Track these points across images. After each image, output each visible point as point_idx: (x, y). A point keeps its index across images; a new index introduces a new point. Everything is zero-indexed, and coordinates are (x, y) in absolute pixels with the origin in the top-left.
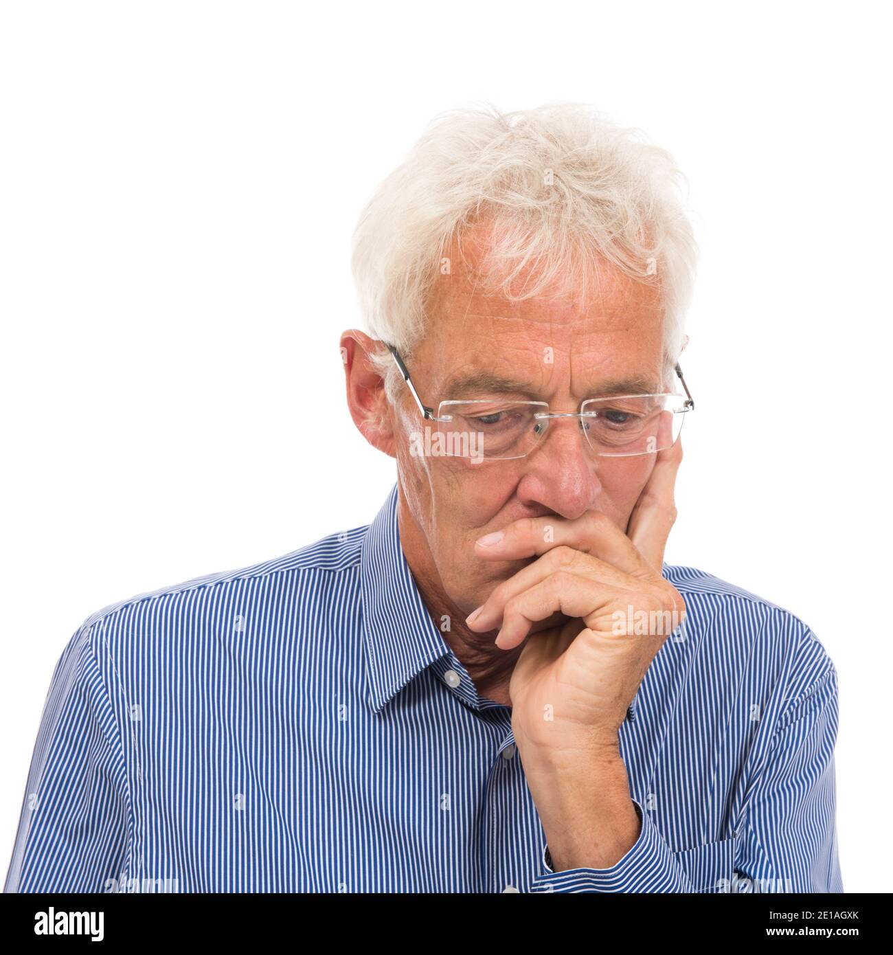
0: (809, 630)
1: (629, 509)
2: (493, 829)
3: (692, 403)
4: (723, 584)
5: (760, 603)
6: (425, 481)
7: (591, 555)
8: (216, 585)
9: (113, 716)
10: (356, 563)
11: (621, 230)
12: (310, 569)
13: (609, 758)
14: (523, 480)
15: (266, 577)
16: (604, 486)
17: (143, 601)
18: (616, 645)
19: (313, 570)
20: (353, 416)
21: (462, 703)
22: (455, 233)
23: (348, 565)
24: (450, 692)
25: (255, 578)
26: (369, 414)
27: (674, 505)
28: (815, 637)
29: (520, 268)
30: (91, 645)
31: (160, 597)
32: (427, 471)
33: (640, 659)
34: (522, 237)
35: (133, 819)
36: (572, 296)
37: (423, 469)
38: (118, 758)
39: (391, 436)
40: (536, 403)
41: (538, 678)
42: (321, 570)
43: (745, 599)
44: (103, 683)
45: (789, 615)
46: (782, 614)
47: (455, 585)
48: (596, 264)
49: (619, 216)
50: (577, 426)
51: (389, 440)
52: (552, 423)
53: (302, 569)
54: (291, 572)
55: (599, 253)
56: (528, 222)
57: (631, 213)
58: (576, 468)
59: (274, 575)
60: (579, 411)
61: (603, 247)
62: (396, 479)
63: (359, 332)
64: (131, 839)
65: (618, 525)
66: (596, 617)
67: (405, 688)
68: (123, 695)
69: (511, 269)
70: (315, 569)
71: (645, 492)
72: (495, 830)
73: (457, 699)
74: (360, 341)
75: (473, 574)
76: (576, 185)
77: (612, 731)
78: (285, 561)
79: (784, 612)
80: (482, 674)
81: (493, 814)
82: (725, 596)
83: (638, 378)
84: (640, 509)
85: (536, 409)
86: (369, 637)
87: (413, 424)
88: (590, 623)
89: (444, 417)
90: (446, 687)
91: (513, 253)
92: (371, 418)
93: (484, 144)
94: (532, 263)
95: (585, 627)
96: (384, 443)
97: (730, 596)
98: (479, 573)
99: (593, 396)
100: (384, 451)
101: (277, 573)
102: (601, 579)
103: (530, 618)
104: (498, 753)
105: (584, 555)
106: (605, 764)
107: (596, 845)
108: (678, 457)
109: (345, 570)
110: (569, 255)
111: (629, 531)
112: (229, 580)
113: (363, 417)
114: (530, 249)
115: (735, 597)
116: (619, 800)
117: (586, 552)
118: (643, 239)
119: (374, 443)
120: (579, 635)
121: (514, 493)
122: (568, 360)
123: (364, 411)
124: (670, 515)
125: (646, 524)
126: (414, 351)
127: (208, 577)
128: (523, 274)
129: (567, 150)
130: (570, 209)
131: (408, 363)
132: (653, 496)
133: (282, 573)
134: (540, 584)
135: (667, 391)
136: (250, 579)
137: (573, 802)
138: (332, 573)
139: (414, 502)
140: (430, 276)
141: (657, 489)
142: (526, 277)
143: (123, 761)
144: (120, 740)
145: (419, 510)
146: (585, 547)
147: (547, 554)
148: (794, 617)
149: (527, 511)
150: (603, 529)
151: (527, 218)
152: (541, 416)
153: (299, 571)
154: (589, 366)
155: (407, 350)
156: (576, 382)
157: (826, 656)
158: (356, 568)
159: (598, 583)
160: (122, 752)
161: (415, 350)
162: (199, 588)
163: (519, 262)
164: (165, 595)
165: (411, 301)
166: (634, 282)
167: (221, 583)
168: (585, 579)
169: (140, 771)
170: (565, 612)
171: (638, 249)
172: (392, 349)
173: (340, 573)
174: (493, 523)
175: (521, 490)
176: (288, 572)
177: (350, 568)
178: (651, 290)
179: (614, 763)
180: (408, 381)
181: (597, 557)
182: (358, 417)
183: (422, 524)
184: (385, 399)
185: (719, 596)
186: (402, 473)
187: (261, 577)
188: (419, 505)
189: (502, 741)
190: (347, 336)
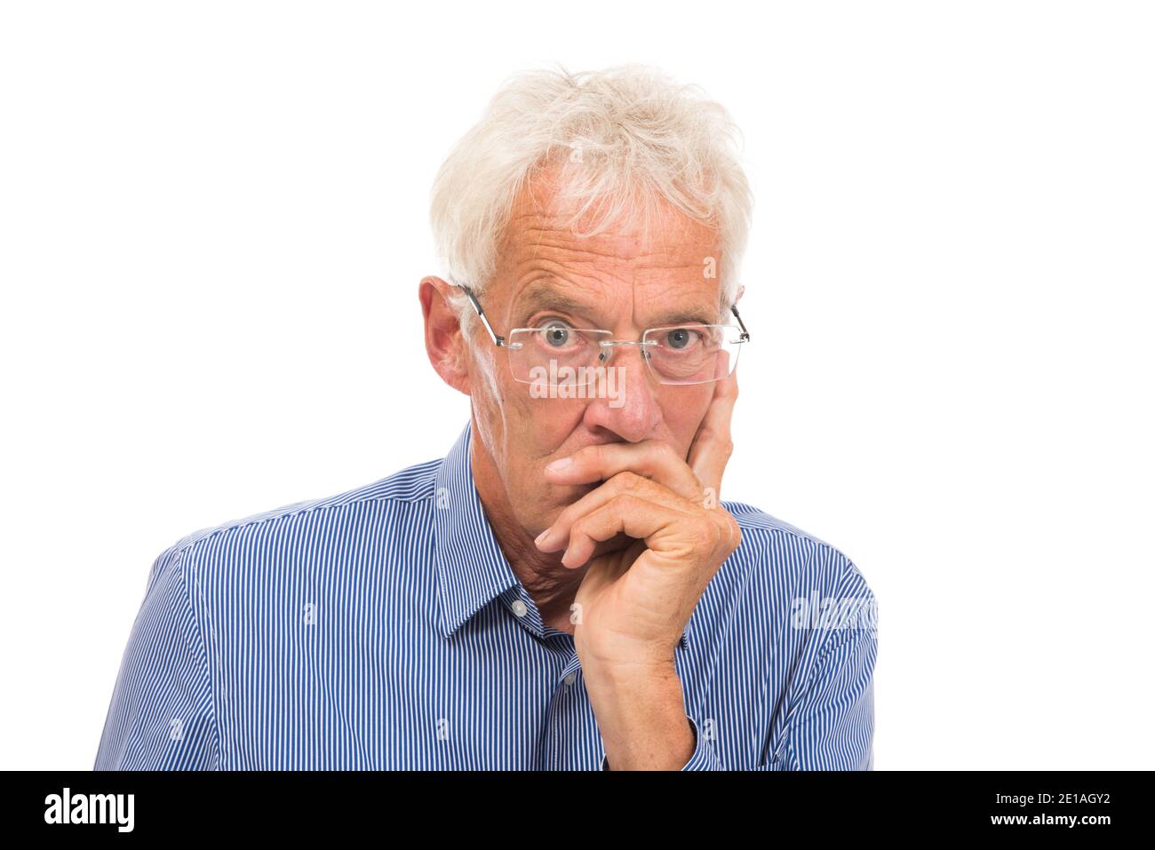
0: (851, 564)
1: (688, 442)
2: (554, 751)
3: (747, 336)
4: (770, 519)
5: (805, 539)
6: (497, 412)
7: (653, 480)
8: (299, 514)
9: (199, 637)
10: (430, 495)
11: (681, 171)
12: (387, 500)
13: (665, 674)
14: (589, 407)
15: (346, 507)
16: (664, 417)
17: (231, 529)
18: (675, 565)
19: (389, 501)
20: (431, 359)
21: (527, 631)
22: (526, 177)
23: (422, 497)
24: (516, 621)
25: (336, 508)
26: (446, 356)
27: (730, 438)
28: (857, 569)
29: (586, 207)
30: (181, 570)
31: (247, 526)
32: (500, 402)
33: (697, 579)
34: (589, 179)
35: (217, 736)
36: (635, 235)
37: (496, 402)
38: (204, 678)
39: (466, 376)
40: (601, 331)
41: (600, 596)
42: (397, 501)
43: (791, 535)
44: (190, 606)
45: (832, 549)
46: (825, 549)
47: (524, 513)
48: (658, 205)
49: (679, 160)
50: (639, 355)
51: (462, 379)
52: (616, 352)
53: (379, 500)
54: (369, 502)
55: (661, 194)
56: (595, 165)
57: (691, 158)
58: (639, 393)
59: (353, 505)
60: (640, 340)
61: (664, 188)
62: (469, 416)
63: (436, 278)
64: (217, 755)
65: (678, 452)
66: (657, 538)
67: (478, 613)
68: (208, 618)
69: (578, 209)
70: (392, 500)
71: (702, 426)
72: (556, 753)
73: (523, 627)
74: (438, 285)
75: (540, 501)
76: (638, 132)
77: (669, 647)
78: (364, 492)
79: (828, 547)
80: (549, 599)
81: (554, 737)
82: (772, 531)
83: (697, 309)
84: (699, 443)
85: (601, 337)
86: (441, 566)
87: (486, 358)
88: (650, 543)
89: (514, 344)
90: (512, 616)
91: (581, 193)
92: (447, 359)
93: (553, 97)
94: (598, 203)
95: (646, 548)
96: (459, 382)
97: (777, 531)
98: (545, 500)
99: (655, 326)
100: (459, 390)
101: (356, 503)
102: (663, 503)
103: (596, 538)
104: (560, 680)
105: (647, 481)
106: (662, 679)
107: (652, 756)
108: (734, 394)
109: (420, 502)
110: (632, 195)
111: (689, 459)
112: (312, 510)
113: (440, 359)
114: (596, 189)
115: (782, 532)
116: (674, 715)
117: (649, 478)
118: (701, 182)
119: (449, 382)
120: (641, 556)
121: (580, 421)
122: (631, 290)
123: (440, 353)
124: (726, 448)
125: (704, 456)
126: (487, 289)
127: (292, 506)
128: (589, 213)
129: (630, 102)
130: (633, 152)
131: (482, 301)
132: (710, 430)
133: (361, 503)
134: (604, 507)
135: (723, 323)
136: (331, 508)
137: (631, 716)
138: (407, 504)
139: (487, 435)
140: (502, 219)
141: (715, 423)
142: (592, 216)
143: (209, 680)
144: (206, 661)
145: (491, 442)
146: (649, 473)
147: (612, 479)
148: (837, 552)
149: (594, 438)
150: (665, 455)
151: (594, 161)
152: (606, 344)
153: (376, 501)
154: (650, 296)
155: (480, 288)
156: (639, 311)
157: (866, 588)
158: (429, 500)
159: (659, 506)
160: (208, 673)
161: (487, 287)
162: (284, 517)
163: (587, 202)
164: (252, 524)
165: (484, 243)
166: (693, 222)
167: (304, 512)
168: (648, 503)
169: (224, 691)
170: (628, 533)
171: (698, 193)
172: (467, 290)
173: (415, 504)
174: (562, 450)
175: (587, 417)
176: (366, 502)
177: (424, 500)
178: (708, 231)
179: (669, 679)
180: (482, 316)
181: (659, 483)
182: (435, 358)
183: (494, 454)
184: (461, 339)
185: (767, 531)
186: (475, 407)
187: (341, 507)
188: (491, 437)
189: (564, 668)
190: (424, 282)
